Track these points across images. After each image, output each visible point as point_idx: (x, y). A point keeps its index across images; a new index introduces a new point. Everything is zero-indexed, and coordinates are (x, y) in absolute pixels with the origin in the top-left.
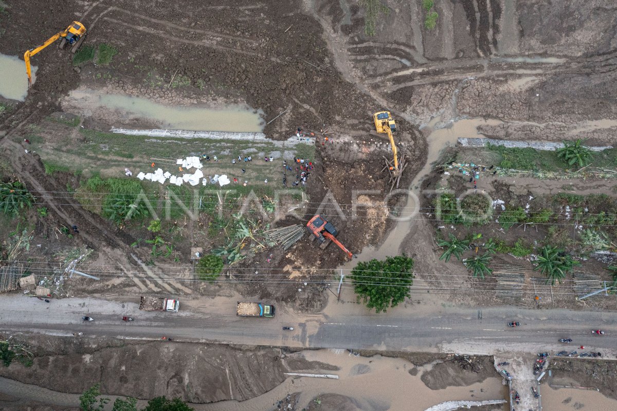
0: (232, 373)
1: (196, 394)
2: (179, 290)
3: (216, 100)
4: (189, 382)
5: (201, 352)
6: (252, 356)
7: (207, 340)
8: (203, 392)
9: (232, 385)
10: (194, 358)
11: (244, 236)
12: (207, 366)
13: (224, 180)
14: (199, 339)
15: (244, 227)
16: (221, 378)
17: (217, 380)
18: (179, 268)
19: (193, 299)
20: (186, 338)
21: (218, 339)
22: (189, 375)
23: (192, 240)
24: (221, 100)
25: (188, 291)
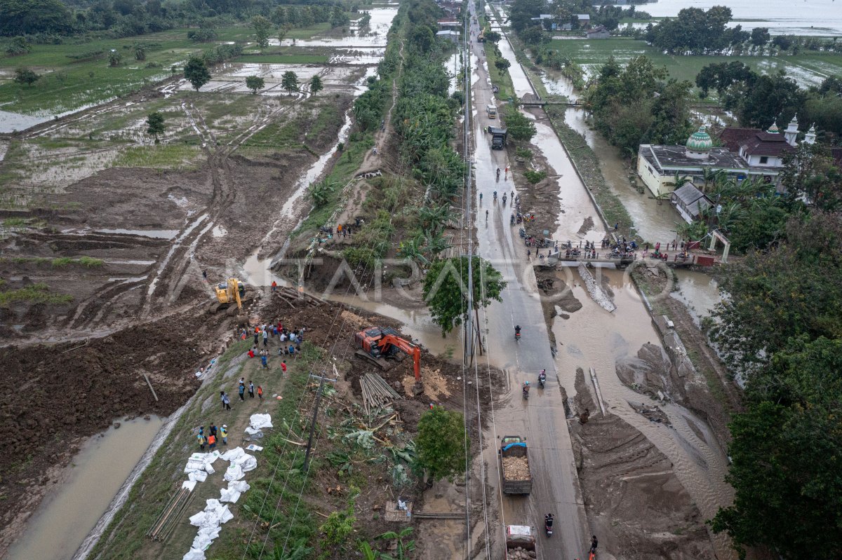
0: (627, 472)
1: (687, 520)
2: (479, 542)
3: (46, 480)
4: (669, 531)
5: (602, 513)
6: (588, 448)
7: (577, 497)
8: (677, 510)
9: (648, 472)
10: (616, 523)
11: (371, 438)
12: (627, 503)
13: (261, 421)
14: (579, 509)
15: (354, 434)
16: (643, 485)
17: (647, 491)
18: (430, 545)
19: (497, 518)
20: (583, 528)
21: (572, 482)
22: (653, 531)
23: (369, 517)
24: (53, 472)
25: (480, 528)
